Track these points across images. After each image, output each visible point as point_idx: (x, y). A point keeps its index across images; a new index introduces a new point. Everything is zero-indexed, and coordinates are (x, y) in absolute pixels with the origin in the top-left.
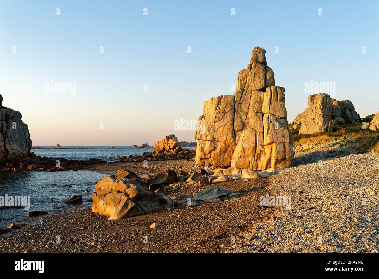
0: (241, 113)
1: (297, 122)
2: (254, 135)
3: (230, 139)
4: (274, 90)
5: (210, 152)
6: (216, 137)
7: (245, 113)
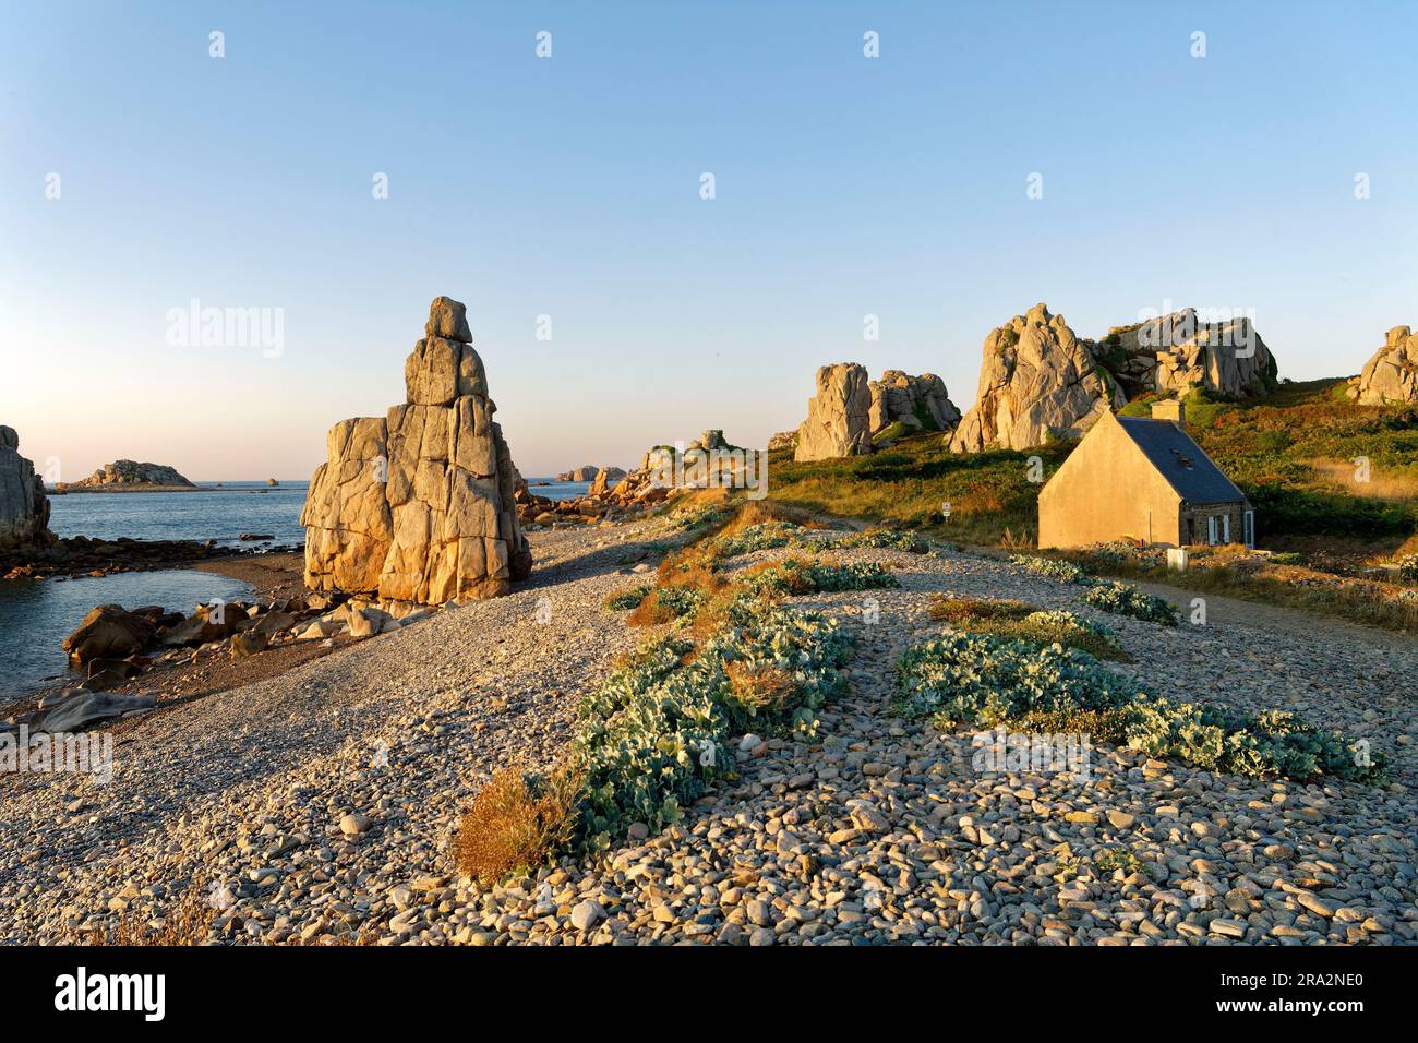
0: (402, 462)
2: (424, 517)
3: (378, 526)
4: (464, 408)
5: (332, 557)
6: (344, 519)
7: (411, 462)
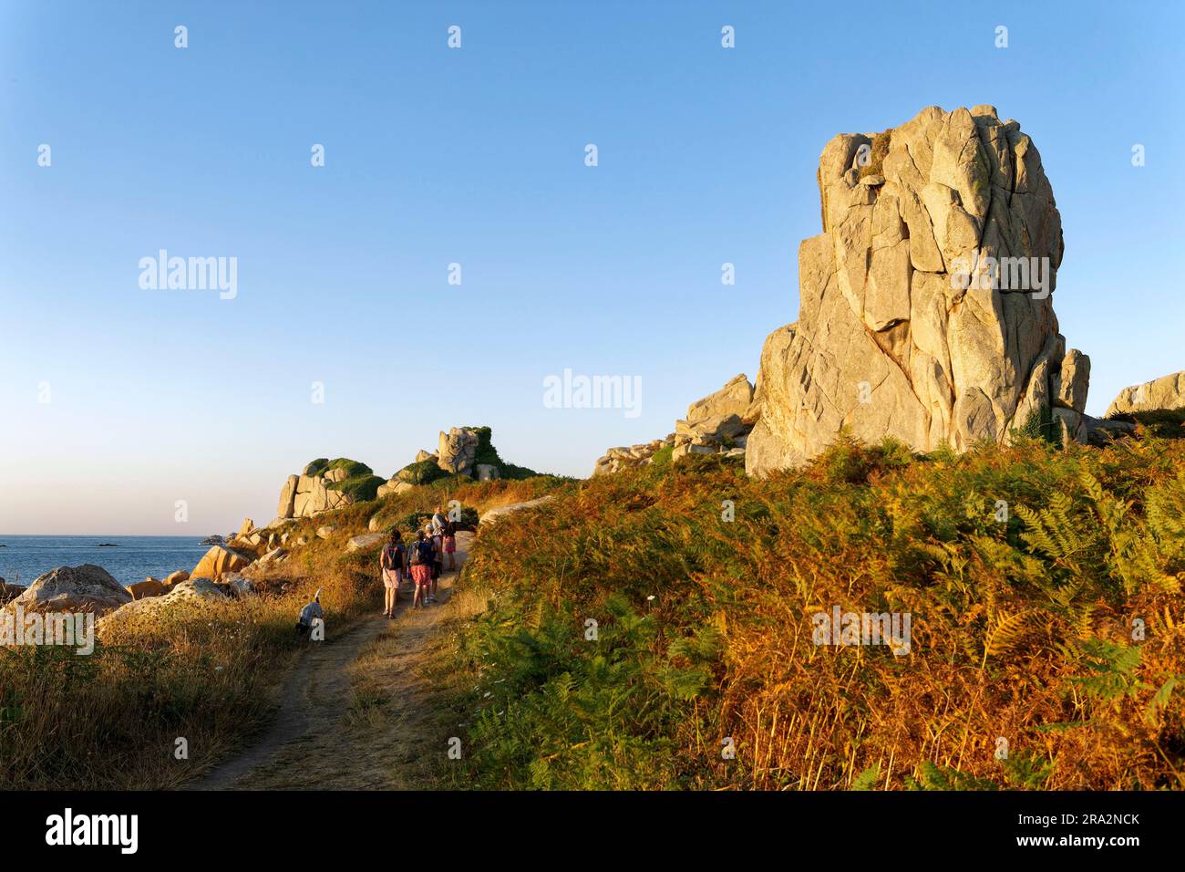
1: (692, 433)
